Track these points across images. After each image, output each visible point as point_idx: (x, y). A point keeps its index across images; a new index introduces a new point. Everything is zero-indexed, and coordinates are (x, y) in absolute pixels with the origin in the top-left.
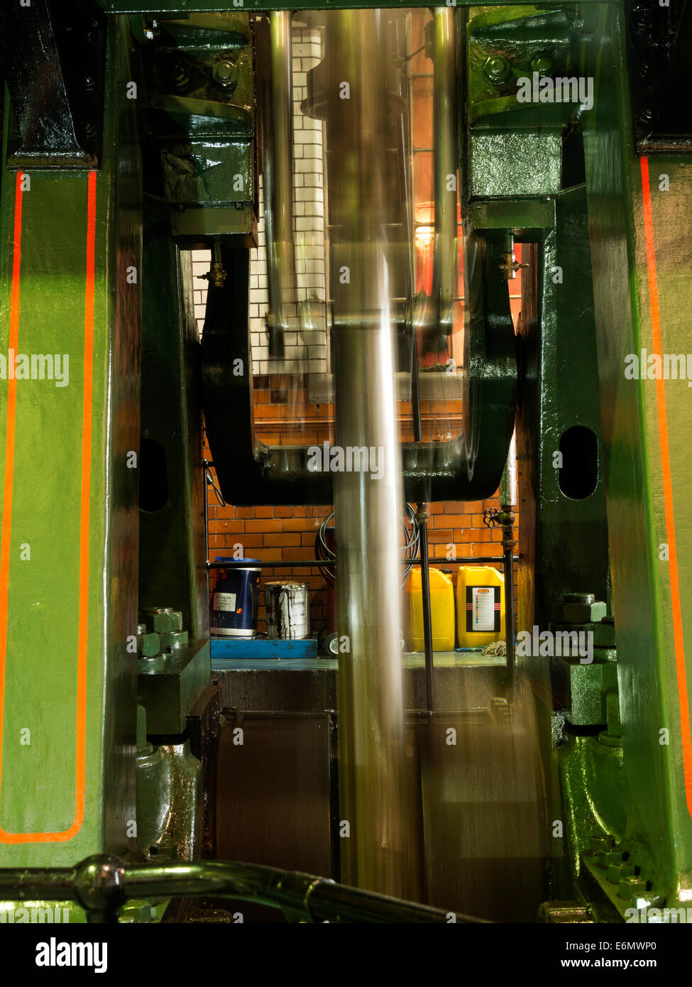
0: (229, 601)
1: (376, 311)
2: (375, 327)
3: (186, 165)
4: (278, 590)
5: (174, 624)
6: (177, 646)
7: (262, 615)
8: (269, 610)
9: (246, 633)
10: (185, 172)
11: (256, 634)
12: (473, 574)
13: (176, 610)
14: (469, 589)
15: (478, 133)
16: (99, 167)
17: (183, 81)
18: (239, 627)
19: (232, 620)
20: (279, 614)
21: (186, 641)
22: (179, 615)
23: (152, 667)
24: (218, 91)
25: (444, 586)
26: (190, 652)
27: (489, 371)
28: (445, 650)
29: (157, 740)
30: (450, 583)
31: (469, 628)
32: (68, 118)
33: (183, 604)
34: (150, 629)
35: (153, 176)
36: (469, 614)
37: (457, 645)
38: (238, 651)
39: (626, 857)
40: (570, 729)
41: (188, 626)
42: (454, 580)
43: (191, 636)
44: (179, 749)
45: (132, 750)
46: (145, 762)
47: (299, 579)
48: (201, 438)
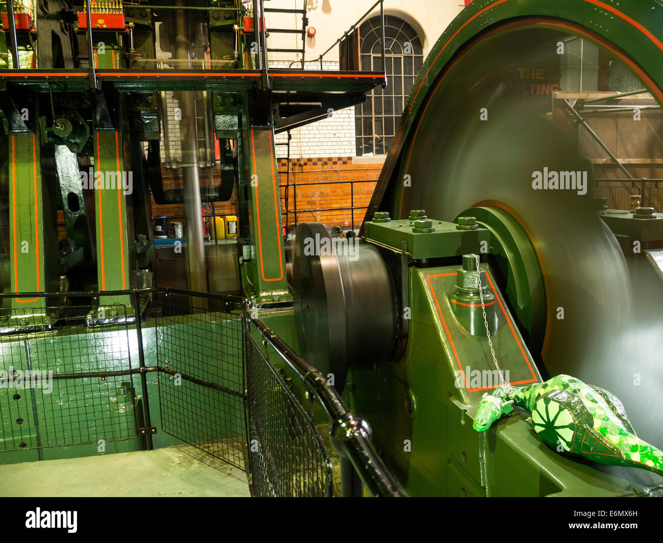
0: (159, 228)
1: (193, 163)
2: (194, 167)
3: (141, 122)
4: (174, 225)
5: (144, 239)
6: (145, 244)
7: (169, 231)
8: (171, 230)
9: (165, 237)
10: (140, 124)
11: (168, 237)
12: (229, 218)
13: (144, 235)
14: (228, 222)
15: (217, 115)
16: (118, 131)
17: (138, 101)
18: (163, 235)
19: (161, 233)
20: (174, 231)
21: (147, 242)
22: (145, 236)
23: (139, 251)
24: (148, 105)
25: (221, 222)
26: (148, 246)
27: (226, 168)
28: (222, 239)
29: (141, 269)
30: (223, 221)
31: (229, 233)
32: (110, 120)
33: (146, 233)
34: (138, 241)
35: (132, 125)
36: (229, 229)
37: (226, 238)
38: (164, 242)
39: (252, 288)
40: (244, 261)
41: (148, 238)
42: (224, 220)
43: (149, 241)
44: (147, 270)
45: (135, 271)
46: (138, 274)
47: (180, 221)
48: (148, 187)
